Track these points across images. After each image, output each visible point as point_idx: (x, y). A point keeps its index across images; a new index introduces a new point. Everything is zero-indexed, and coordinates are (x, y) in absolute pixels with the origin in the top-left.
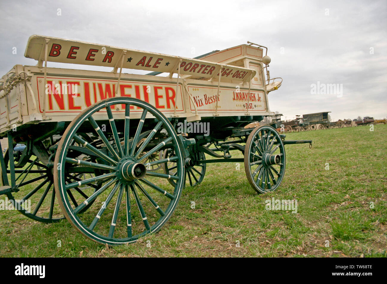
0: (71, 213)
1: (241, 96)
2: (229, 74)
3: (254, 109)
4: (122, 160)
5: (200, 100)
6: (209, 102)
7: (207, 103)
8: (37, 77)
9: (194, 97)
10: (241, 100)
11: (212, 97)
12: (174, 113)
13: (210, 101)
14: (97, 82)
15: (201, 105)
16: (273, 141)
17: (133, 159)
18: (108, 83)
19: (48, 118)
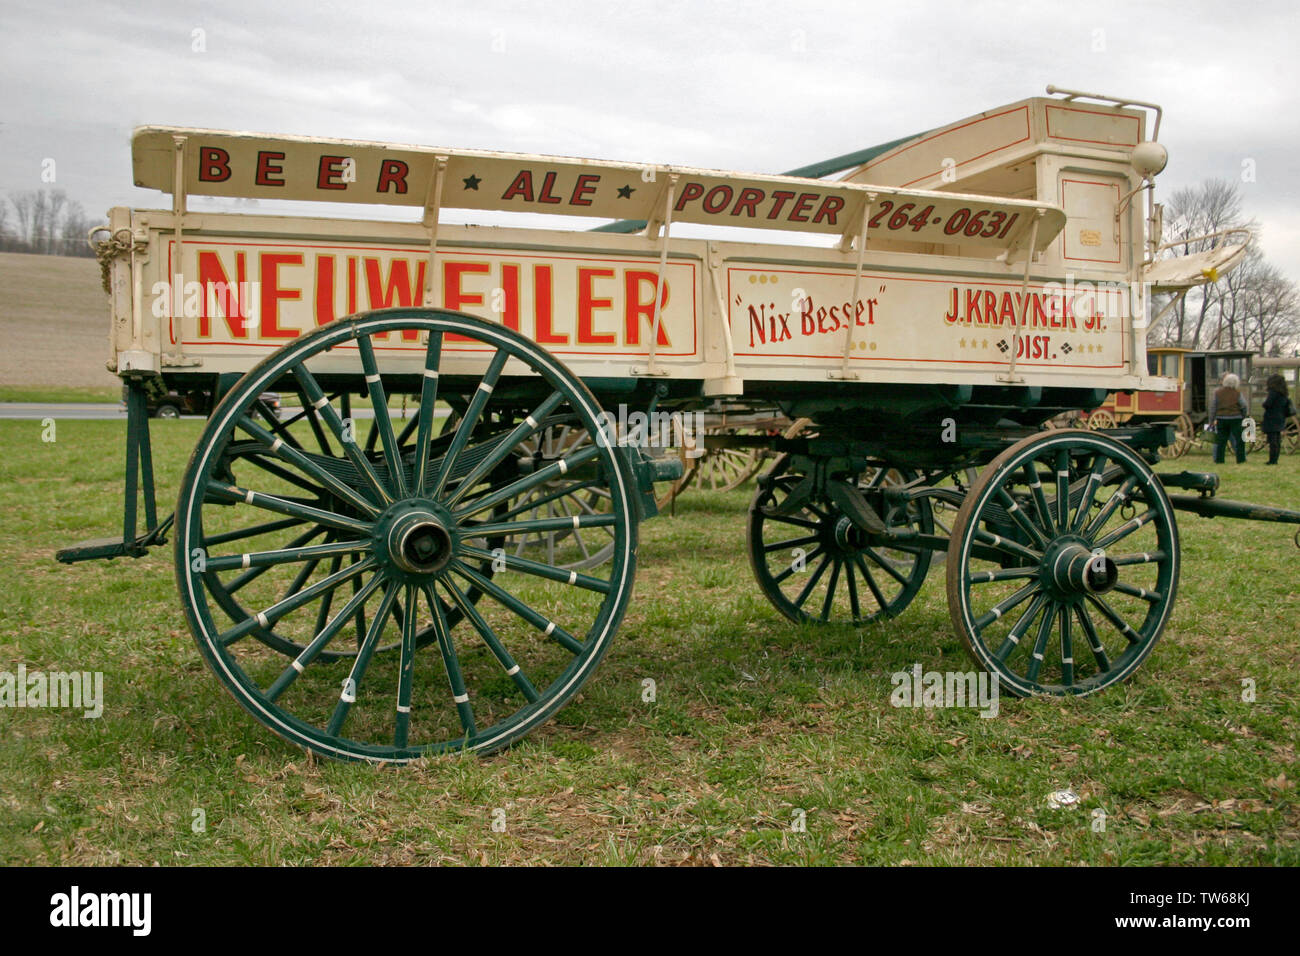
0: (209, 640)
1: (990, 308)
2: (925, 223)
3: (1054, 361)
4: (396, 505)
5: (781, 317)
6: (820, 326)
7: (808, 329)
8: (170, 242)
9: (751, 309)
10: (987, 321)
11: (841, 308)
12: (647, 363)
13: (828, 322)
14: (362, 254)
15: (778, 336)
16: (1116, 497)
17: (438, 507)
18: (400, 256)
19: (188, 362)
